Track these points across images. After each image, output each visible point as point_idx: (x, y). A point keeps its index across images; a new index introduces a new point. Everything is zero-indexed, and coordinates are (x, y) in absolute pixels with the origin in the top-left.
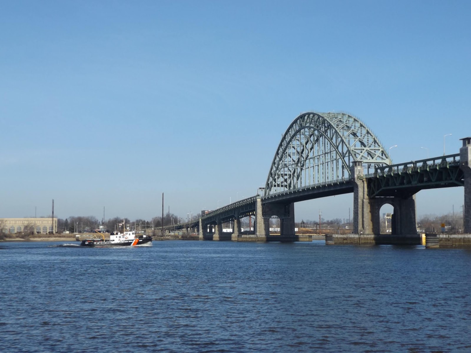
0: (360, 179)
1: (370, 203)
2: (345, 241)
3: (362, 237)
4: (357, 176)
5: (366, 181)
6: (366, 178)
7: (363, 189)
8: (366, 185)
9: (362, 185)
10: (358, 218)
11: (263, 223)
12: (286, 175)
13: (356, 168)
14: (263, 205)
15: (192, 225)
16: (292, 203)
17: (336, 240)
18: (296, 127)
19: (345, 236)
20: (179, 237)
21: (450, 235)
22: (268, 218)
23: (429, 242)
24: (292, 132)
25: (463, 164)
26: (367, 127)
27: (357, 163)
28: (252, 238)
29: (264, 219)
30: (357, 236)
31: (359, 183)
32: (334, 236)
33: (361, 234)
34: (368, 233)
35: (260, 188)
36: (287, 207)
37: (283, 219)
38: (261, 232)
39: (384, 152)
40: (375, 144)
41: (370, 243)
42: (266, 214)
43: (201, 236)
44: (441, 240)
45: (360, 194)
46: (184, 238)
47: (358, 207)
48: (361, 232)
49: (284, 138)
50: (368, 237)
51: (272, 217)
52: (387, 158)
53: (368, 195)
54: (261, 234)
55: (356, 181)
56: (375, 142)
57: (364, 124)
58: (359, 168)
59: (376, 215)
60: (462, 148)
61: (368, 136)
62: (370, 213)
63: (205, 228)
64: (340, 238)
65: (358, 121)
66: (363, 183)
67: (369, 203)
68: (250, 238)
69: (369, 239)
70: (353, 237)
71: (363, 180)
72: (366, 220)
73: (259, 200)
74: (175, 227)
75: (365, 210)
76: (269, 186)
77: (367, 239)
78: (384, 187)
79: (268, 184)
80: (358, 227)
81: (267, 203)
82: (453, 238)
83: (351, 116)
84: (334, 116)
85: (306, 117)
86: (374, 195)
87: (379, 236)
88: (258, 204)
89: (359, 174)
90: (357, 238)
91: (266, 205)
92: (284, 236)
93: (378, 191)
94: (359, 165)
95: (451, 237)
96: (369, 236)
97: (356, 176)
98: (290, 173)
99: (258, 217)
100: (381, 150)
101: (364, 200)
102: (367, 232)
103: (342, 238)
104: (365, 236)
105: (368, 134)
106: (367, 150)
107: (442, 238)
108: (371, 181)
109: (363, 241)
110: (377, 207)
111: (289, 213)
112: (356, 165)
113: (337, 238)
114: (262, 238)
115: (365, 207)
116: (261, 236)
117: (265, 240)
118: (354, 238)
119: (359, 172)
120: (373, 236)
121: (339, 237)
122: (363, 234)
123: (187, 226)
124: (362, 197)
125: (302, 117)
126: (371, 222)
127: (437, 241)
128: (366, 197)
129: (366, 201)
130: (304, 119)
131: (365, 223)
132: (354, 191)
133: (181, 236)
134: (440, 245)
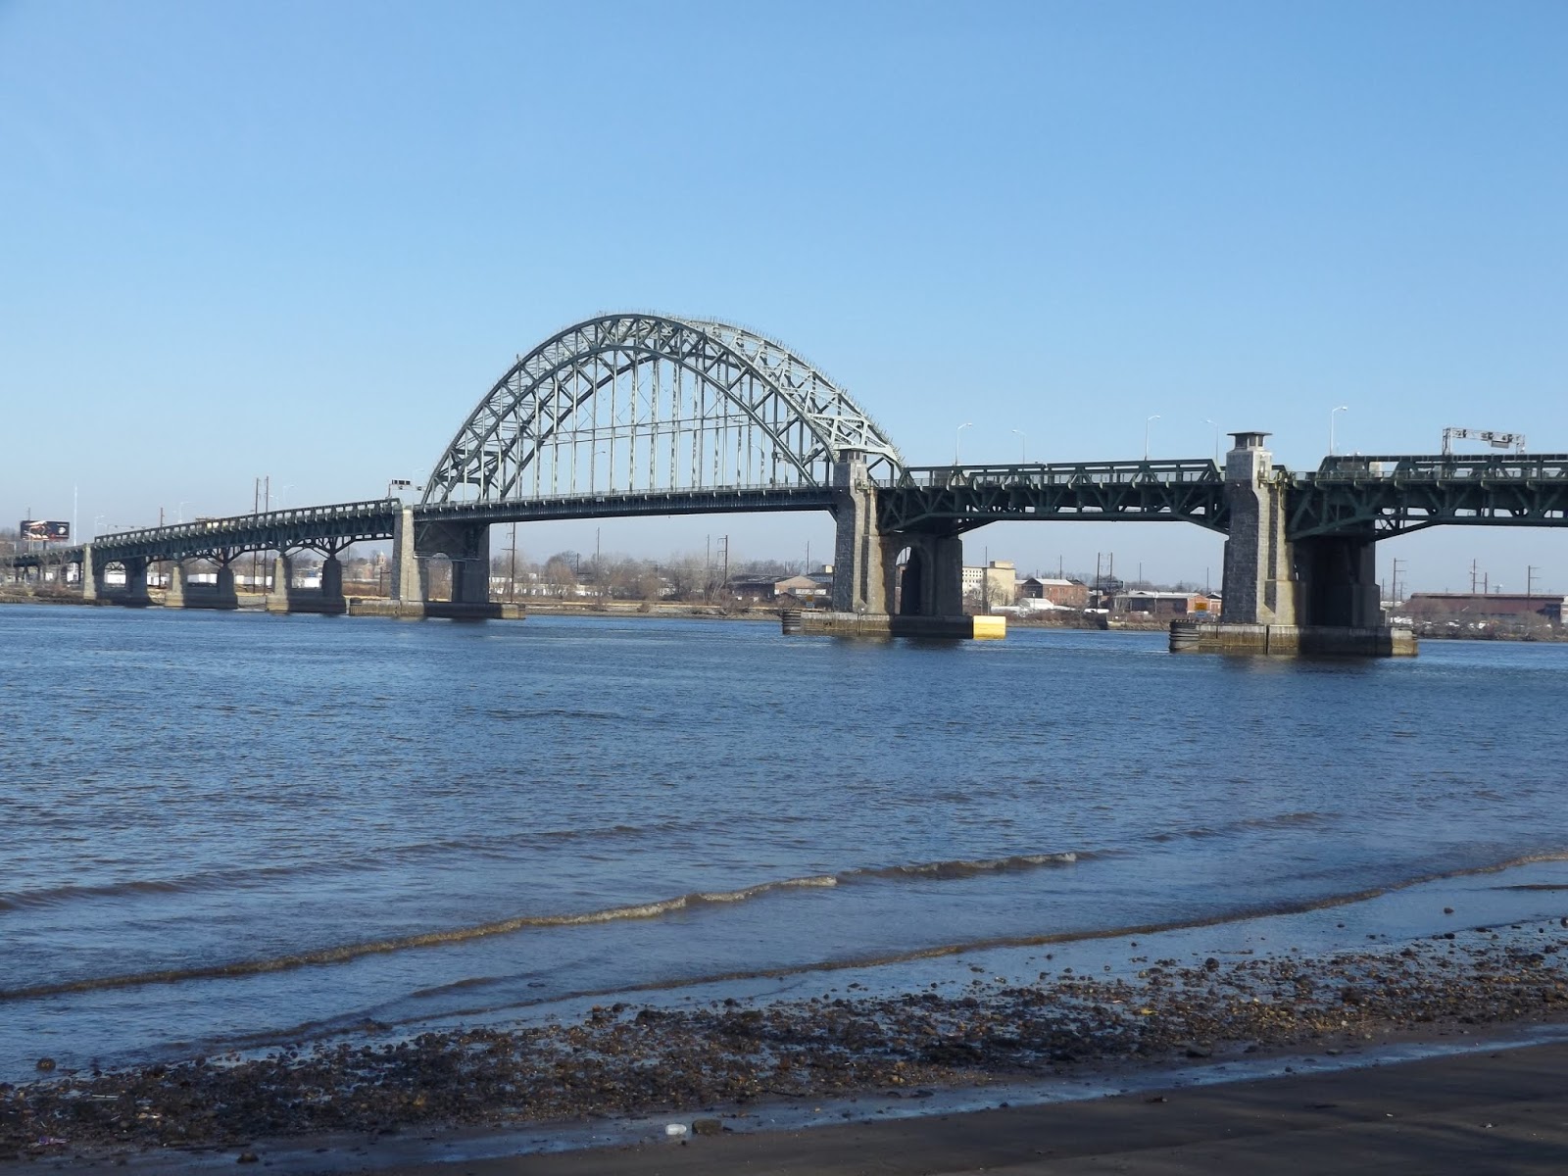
0: (861, 490)
1: (882, 545)
2: (828, 628)
3: (863, 619)
4: (855, 482)
5: (875, 495)
6: (875, 490)
7: (866, 513)
8: (873, 504)
9: (866, 503)
13: (850, 465)
14: (417, 526)
17: (807, 624)
22: (429, 558)
29: (419, 560)
30: (850, 617)
31: (858, 498)
33: (860, 613)
34: (875, 611)
38: (410, 594)
41: (879, 634)
44: (1203, 635)
45: (860, 523)
47: (852, 553)
48: (861, 609)
50: (874, 619)
51: (436, 556)
52: (886, 443)
53: (877, 527)
54: (410, 599)
55: (852, 493)
58: (858, 465)
59: (891, 571)
62: (881, 568)
64: (817, 620)
66: (866, 499)
67: (880, 545)
69: (876, 624)
70: (845, 619)
71: (868, 492)
72: (872, 583)
73: (407, 511)
75: (871, 559)
77: (871, 624)
80: (852, 596)
81: (428, 522)
86: (892, 526)
88: (403, 524)
89: (858, 478)
90: (852, 621)
93: (914, 520)
94: (860, 457)
96: (878, 618)
97: (852, 482)
101: (869, 538)
102: (873, 610)
103: (821, 620)
104: (870, 618)
106: (839, 421)
107: (1204, 633)
108: (886, 497)
109: (865, 629)
110: (893, 555)
112: (853, 456)
113: (811, 620)
114: (412, 606)
115: (871, 552)
116: (409, 603)
117: (421, 613)
118: (849, 620)
119: (859, 475)
120: (887, 618)
121: (815, 618)
122: (866, 613)
124: (864, 530)
126: (883, 589)
128: (873, 529)
131: (871, 589)
133: (33, 593)
134: (1200, 647)
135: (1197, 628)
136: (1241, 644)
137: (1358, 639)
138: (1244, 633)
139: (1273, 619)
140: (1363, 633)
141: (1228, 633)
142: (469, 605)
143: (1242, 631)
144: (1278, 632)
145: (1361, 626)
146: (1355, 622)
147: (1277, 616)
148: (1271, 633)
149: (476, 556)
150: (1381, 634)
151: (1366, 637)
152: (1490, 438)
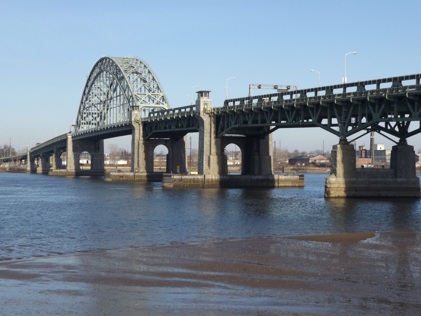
0: (136, 122)
1: (145, 144)
2: (121, 179)
3: (137, 175)
4: (134, 119)
5: (142, 124)
6: (142, 122)
7: (139, 131)
8: (141, 128)
9: (139, 127)
10: (134, 157)
11: (73, 158)
12: (95, 114)
13: (133, 112)
14: (73, 141)
15: (19, 158)
16: (101, 141)
17: (113, 177)
18: (97, 70)
19: (121, 174)
20: (6, 169)
21: (182, 176)
22: (79, 153)
23: (165, 182)
24: (95, 74)
25: (197, 114)
26: (153, 74)
27: (134, 108)
28: (62, 172)
29: (74, 155)
30: (132, 174)
31: (135, 125)
32: (111, 174)
33: (136, 172)
34: (142, 172)
35: (73, 125)
36: (97, 143)
37: (93, 155)
38: (71, 168)
39: (164, 97)
40: (158, 90)
41: (144, 180)
42: (77, 151)
43: (29, 168)
44: (175, 180)
45: (137, 135)
46: (12, 170)
47: (134, 148)
48: (136, 171)
49: (89, 79)
50: (142, 174)
51: (83, 153)
52: (166, 103)
53: (143, 137)
54: (71, 169)
55: (133, 124)
56: (158, 88)
57: (151, 71)
58: (136, 112)
59: (150, 155)
60: (197, 100)
61: (154, 82)
62: (144, 153)
63: (32, 161)
65: (147, 67)
66: (139, 126)
67: (143, 144)
68: (60, 172)
69: (143, 176)
70: (129, 175)
71: (139, 123)
72: (141, 159)
73: (70, 137)
74: (3, 159)
75: (140, 150)
76: (78, 124)
77: (141, 176)
78: (154, 130)
79: (77, 122)
80: (134, 166)
81: (77, 140)
82: (184, 179)
83: (142, 62)
84: (127, 62)
85: (104, 61)
86: (148, 137)
87: (152, 174)
88: (69, 141)
89: (135, 118)
90: (132, 175)
91: (76, 141)
92: (93, 171)
93: (151, 134)
94: (136, 109)
95: (183, 178)
98: (98, 112)
99: (68, 153)
100: (161, 95)
101: (140, 141)
102: (141, 170)
103: (118, 175)
104: (140, 174)
105: (154, 81)
106: (148, 95)
107: (176, 179)
108: (146, 125)
109: (137, 179)
110: (151, 148)
111: (99, 149)
112: (133, 109)
113: (114, 175)
114: (72, 172)
115: (140, 147)
116: (71, 170)
117: (74, 174)
119: (136, 116)
120: (146, 174)
121: (116, 175)
122: (138, 172)
123: (15, 159)
124: (138, 138)
125: (101, 60)
127: (171, 182)
128: (142, 138)
129: (141, 142)
130: (102, 62)
131: (140, 162)
132: (132, 133)
133: (8, 169)
134: (174, 185)
135: (172, 177)
136: (192, 183)
137: (258, 180)
138: (194, 179)
139: (209, 172)
140: (261, 177)
141: (187, 179)
142: (95, 171)
143: (193, 178)
144: (210, 178)
145: (260, 174)
146: (256, 173)
147: (211, 171)
148: (206, 178)
149: (99, 152)
150: (270, 178)
151: (262, 179)
152: (277, 88)
